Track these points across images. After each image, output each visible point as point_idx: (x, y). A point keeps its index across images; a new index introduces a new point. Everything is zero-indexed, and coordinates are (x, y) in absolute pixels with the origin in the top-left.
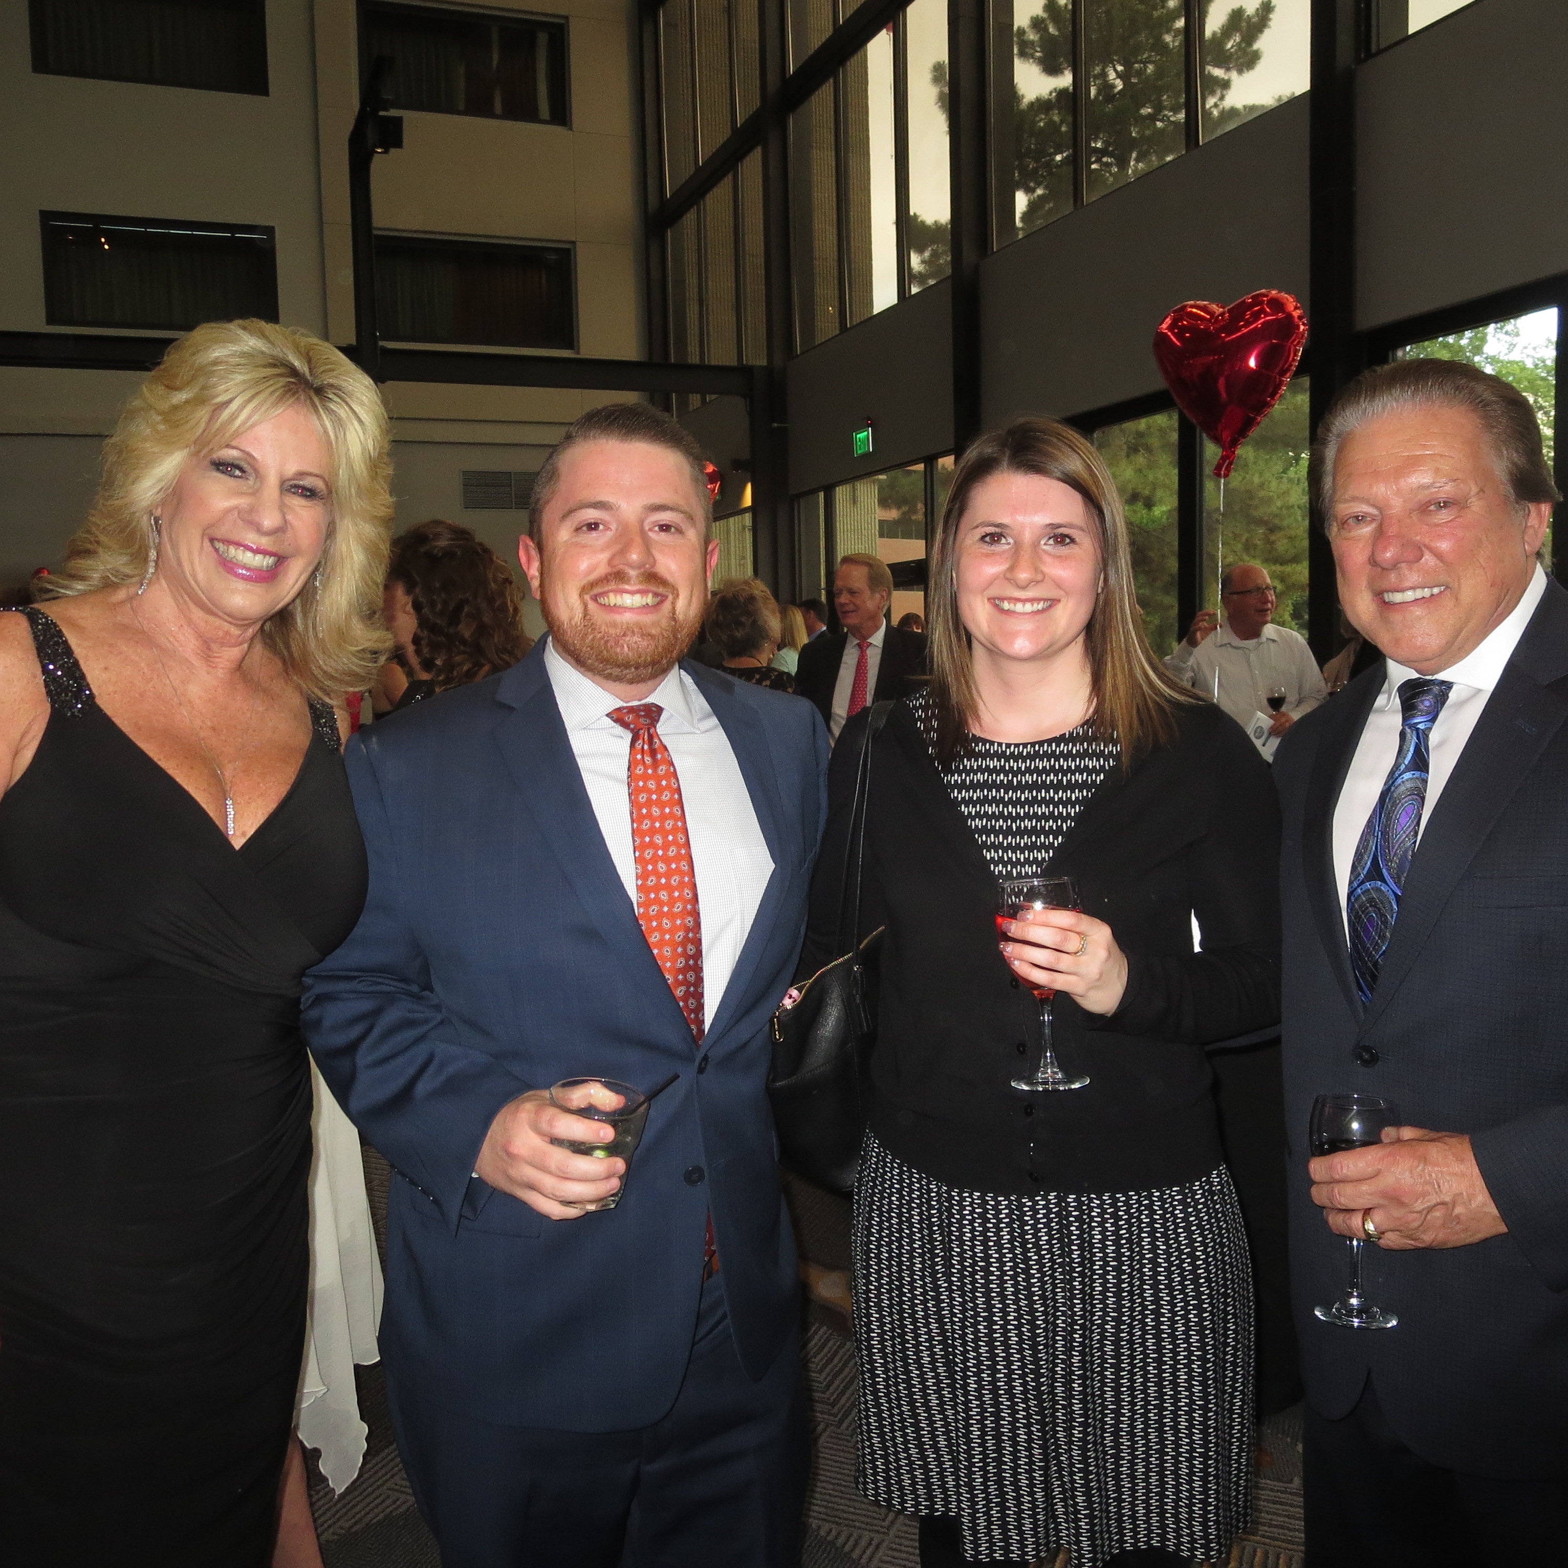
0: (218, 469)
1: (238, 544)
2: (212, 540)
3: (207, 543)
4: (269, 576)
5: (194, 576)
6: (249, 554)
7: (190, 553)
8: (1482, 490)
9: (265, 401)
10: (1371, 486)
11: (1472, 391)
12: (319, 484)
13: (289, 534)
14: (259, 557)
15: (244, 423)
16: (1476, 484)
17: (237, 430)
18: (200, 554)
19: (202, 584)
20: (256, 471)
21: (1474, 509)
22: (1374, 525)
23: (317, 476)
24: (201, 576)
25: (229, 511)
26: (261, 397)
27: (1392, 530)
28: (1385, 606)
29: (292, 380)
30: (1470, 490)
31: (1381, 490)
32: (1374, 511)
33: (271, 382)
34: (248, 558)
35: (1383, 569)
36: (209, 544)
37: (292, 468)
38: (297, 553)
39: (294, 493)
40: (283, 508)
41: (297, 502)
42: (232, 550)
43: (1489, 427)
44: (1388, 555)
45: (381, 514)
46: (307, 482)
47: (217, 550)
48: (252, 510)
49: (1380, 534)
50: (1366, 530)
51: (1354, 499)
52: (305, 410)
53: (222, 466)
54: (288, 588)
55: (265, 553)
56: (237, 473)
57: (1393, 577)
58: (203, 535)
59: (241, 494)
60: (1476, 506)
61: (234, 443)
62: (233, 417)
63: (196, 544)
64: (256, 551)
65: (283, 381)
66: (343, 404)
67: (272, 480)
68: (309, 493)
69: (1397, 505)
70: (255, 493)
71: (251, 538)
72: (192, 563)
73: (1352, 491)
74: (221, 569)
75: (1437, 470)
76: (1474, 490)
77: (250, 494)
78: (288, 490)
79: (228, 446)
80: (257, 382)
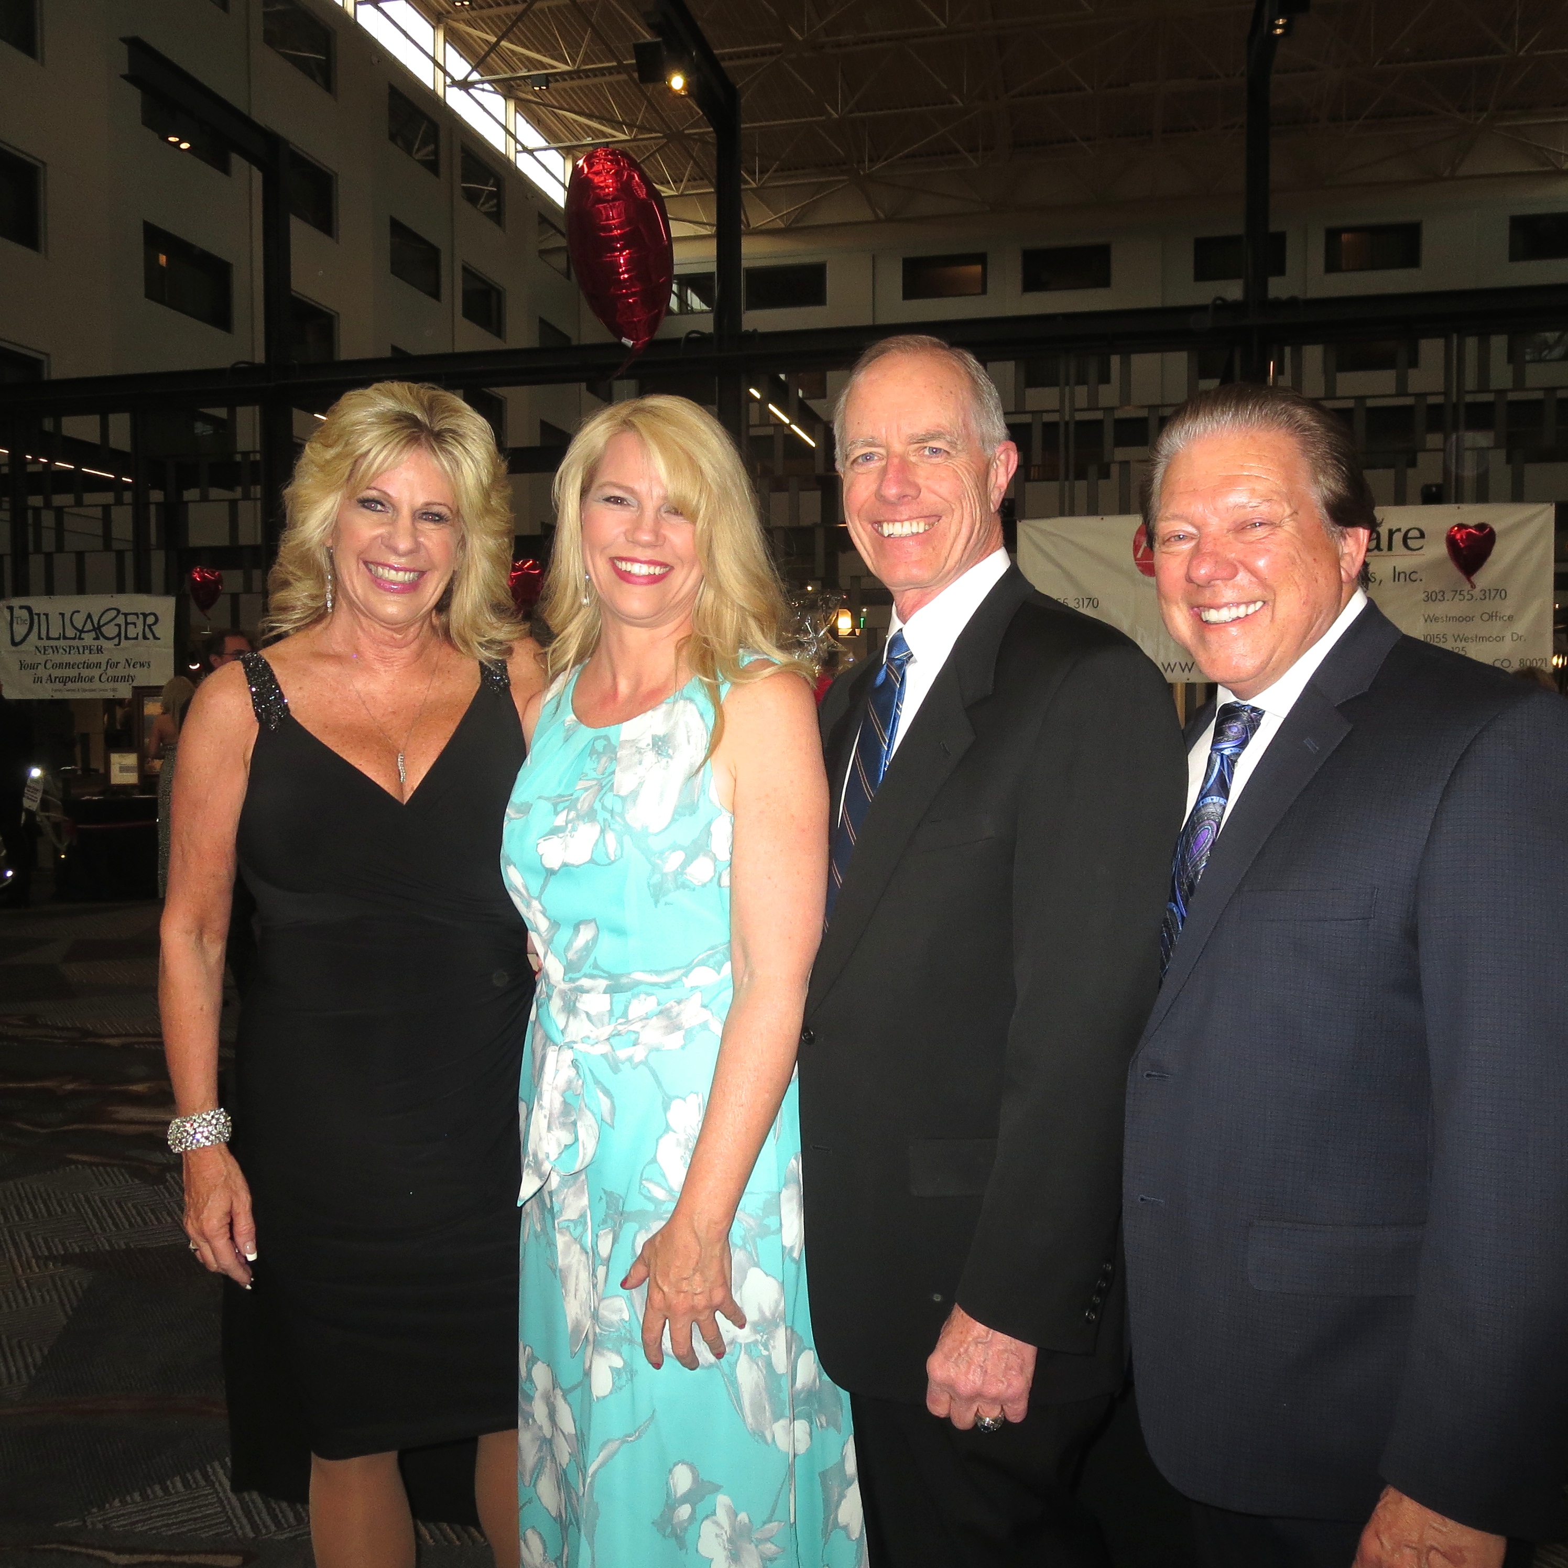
0: (364, 506)
1: (384, 565)
2: (366, 563)
3: (362, 566)
4: (412, 588)
5: (355, 592)
6: (393, 572)
7: (350, 575)
8: (1296, 512)
9: (393, 449)
10: (1190, 504)
11: (1291, 417)
12: (443, 510)
13: (423, 552)
14: (401, 574)
15: (378, 468)
16: (1290, 505)
17: (374, 474)
18: (357, 574)
19: (361, 598)
20: (393, 506)
21: (1287, 528)
22: (1193, 544)
23: (440, 504)
24: (360, 591)
25: (376, 538)
26: (390, 446)
27: (1208, 547)
28: (1203, 625)
29: (416, 430)
30: (1284, 511)
31: (1197, 509)
32: (1191, 529)
33: (398, 434)
34: (392, 575)
35: (1199, 586)
36: (364, 566)
37: (421, 499)
38: (433, 567)
39: (425, 520)
40: (415, 534)
41: (427, 527)
42: (380, 570)
43: (1305, 452)
44: (1203, 572)
45: (502, 528)
46: (436, 509)
47: (370, 570)
48: (391, 536)
49: (1197, 552)
50: (1186, 547)
51: (1175, 517)
52: (426, 453)
53: (366, 503)
54: (428, 595)
55: (406, 570)
56: (379, 507)
57: (1208, 593)
58: (358, 559)
59: (383, 524)
60: (1289, 527)
61: (373, 485)
62: (371, 465)
63: (354, 567)
64: (397, 570)
65: (407, 431)
66: (457, 444)
67: (405, 512)
68: (438, 518)
69: (1215, 524)
70: (393, 523)
71: (393, 560)
72: (352, 583)
73: (1173, 509)
74: (374, 586)
75: (1253, 491)
76: (1288, 511)
77: (390, 524)
78: (421, 518)
79: (368, 488)
80: (387, 435)
